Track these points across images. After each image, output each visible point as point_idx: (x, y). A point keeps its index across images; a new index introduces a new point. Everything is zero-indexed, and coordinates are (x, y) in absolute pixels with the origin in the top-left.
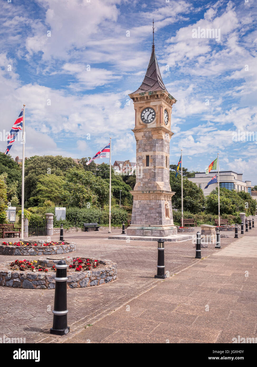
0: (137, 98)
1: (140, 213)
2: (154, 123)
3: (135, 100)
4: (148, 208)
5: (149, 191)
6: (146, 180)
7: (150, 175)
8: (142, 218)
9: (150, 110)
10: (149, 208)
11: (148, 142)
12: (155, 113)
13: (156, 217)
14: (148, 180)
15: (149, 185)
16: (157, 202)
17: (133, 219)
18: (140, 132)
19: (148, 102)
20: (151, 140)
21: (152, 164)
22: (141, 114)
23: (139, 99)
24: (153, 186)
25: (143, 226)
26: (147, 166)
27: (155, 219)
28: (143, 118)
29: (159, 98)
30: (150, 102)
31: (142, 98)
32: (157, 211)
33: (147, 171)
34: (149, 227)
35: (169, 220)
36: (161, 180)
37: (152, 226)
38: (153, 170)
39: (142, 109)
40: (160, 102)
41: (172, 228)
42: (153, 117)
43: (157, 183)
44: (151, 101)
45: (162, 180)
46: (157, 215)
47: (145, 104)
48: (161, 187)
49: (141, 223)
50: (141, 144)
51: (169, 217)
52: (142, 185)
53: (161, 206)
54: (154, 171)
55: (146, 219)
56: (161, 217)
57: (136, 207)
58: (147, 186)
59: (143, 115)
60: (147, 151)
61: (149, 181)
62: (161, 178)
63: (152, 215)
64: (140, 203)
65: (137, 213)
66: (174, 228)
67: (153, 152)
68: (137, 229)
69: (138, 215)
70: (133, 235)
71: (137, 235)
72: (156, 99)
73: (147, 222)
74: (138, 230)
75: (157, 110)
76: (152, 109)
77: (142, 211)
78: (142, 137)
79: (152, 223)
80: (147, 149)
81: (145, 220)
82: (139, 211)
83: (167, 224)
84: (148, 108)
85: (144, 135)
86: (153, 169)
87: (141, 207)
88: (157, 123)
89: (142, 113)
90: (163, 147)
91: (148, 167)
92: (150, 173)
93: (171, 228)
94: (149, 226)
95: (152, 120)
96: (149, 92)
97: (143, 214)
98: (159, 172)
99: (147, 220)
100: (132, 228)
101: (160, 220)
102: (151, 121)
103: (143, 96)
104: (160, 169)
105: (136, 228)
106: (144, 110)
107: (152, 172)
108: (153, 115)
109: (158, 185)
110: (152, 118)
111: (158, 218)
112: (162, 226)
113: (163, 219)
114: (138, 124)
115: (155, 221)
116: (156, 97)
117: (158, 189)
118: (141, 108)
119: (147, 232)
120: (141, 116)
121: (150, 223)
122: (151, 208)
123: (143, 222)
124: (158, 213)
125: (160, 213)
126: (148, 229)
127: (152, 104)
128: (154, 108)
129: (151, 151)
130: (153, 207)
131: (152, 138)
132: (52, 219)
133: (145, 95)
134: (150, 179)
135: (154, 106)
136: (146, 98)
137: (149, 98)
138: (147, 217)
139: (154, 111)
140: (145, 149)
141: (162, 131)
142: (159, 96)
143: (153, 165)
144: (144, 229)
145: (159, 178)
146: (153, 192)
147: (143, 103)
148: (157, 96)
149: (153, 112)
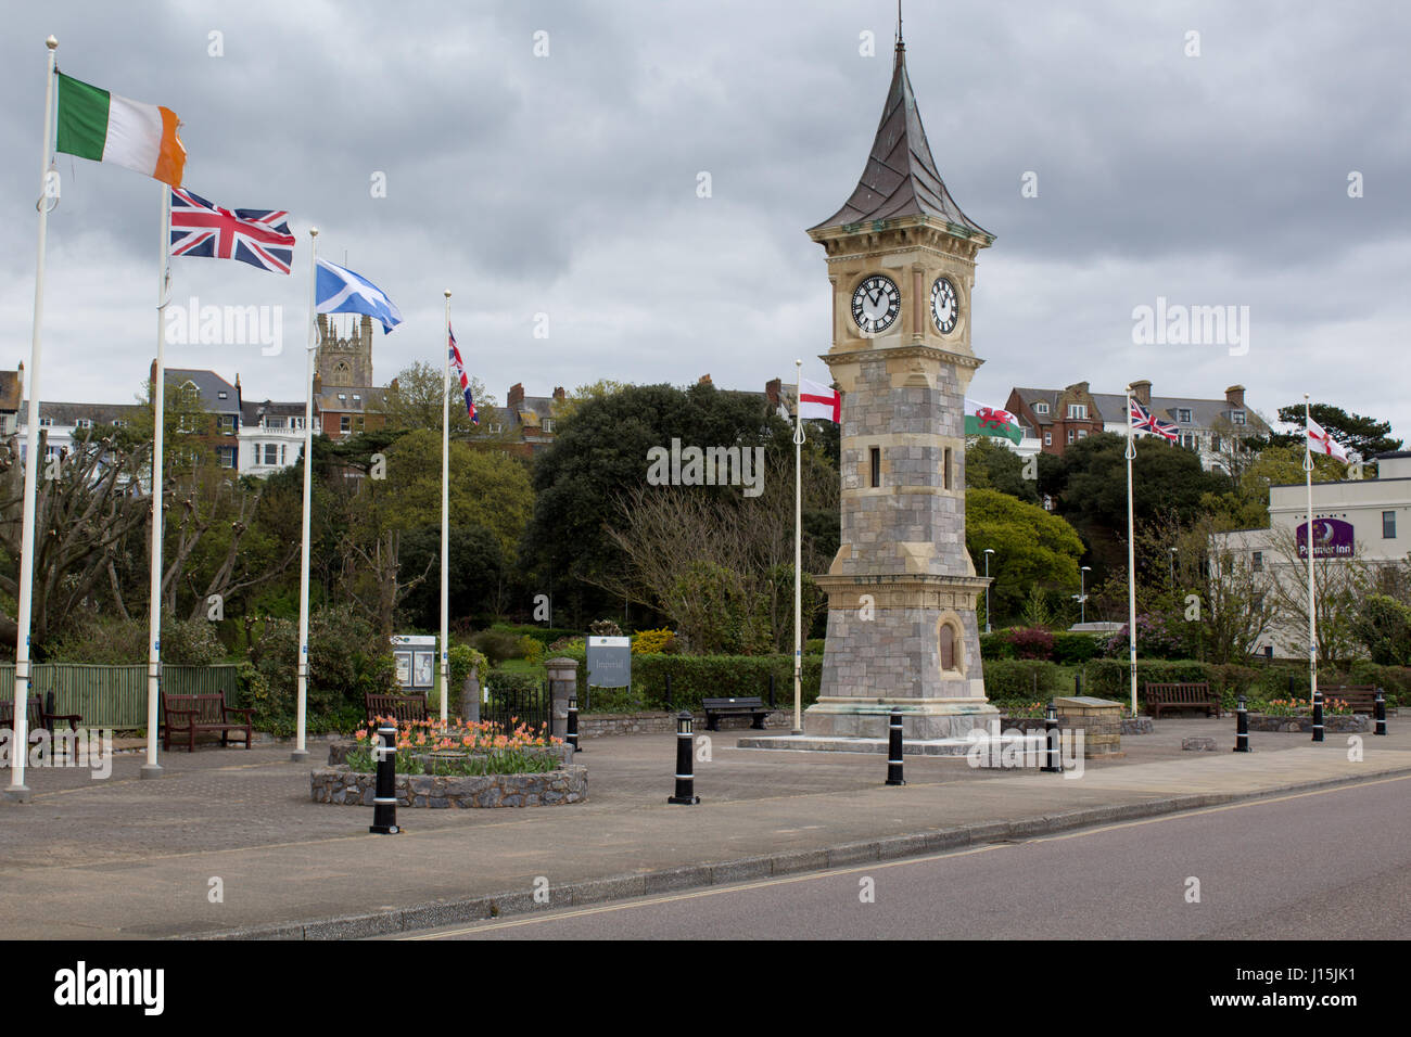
0: (836, 242)
1: (849, 657)
2: (894, 332)
3: (831, 246)
4: (876, 638)
5: (879, 577)
6: (871, 537)
7: (883, 518)
8: (857, 675)
9: (881, 283)
10: (879, 636)
11: (877, 401)
12: (898, 295)
13: (900, 670)
14: (877, 536)
15: (881, 554)
16: (907, 615)
17: (828, 679)
18: (850, 363)
19: (874, 255)
20: (884, 392)
21: (889, 480)
22: (853, 300)
23: (842, 245)
24: (894, 558)
25: (860, 702)
26: (873, 486)
27: (900, 675)
28: (858, 311)
29: (910, 242)
30: (880, 255)
31: (853, 242)
32: (905, 648)
33: (873, 506)
34: (877, 706)
35: (958, 682)
36: (922, 536)
37: (889, 703)
38: (891, 502)
39: (854, 280)
40: (915, 253)
41: (972, 709)
42: (893, 308)
43: (906, 550)
44: (885, 254)
45: (927, 537)
46: (907, 662)
47: (864, 262)
48: (920, 562)
49: (854, 690)
50: (854, 407)
51: (961, 671)
52: (857, 556)
53: (919, 631)
54: (896, 505)
55: (869, 678)
56: (919, 672)
57: (838, 634)
58: (873, 558)
59: (859, 301)
60: (872, 434)
61: (881, 539)
62: (921, 528)
63: (889, 662)
64: (851, 620)
65: (839, 657)
66: (983, 711)
67: (890, 435)
68: (837, 711)
69: (844, 664)
70: (825, 736)
71: (839, 736)
72: (899, 244)
73: (874, 687)
74: (841, 717)
75: (904, 284)
76: (888, 279)
77: (855, 650)
78: (857, 382)
79: (888, 691)
80: (873, 427)
81: (866, 682)
82: (848, 650)
83: (948, 694)
84: (876, 277)
85: (862, 375)
86: (893, 499)
87: (853, 635)
88: (904, 331)
89: (855, 294)
90: (928, 415)
91: (875, 491)
92: (884, 512)
93: (968, 712)
94: (880, 702)
95: (888, 319)
96: (874, 222)
97: (858, 659)
98: (915, 506)
99: (872, 682)
100: (821, 711)
101: (914, 680)
102: (887, 325)
103: (853, 234)
104: (920, 498)
105: (836, 708)
106: (862, 283)
107: (890, 508)
108: (891, 303)
109: (909, 554)
110: (890, 312)
111: (909, 674)
112: (920, 703)
113: (926, 676)
114: (842, 335)
115: (900, 686)
116: (898, 237)
117: (908, 571)
118: (850, 275)
119: (869, 723)
120: (854, 307)
121: (883, 691)
122: (888, 638)
123: (861, 689)
124: (909, 655)
125: (915, 656)
126: (874, 712)
127: (887, 263)
128: (895, 276)
129: (885, 431)
130: (895, 634)
131: (888, 387)
132: (570, 681)
133: (862, 232)
134: (882, 532)
135: (894, 269)
136: (865, 242)
137: (875, 240)
138: (871, 669)
139: (895, 290)
140: (865, 426)
141: (920, 360)
142: (909, 235)
143: (891, 483)
144: (860, 712)
145: (913, 528)
146: (891, 581)
147: (857, 260)
148: (903, 233)
149: (893, 291)
